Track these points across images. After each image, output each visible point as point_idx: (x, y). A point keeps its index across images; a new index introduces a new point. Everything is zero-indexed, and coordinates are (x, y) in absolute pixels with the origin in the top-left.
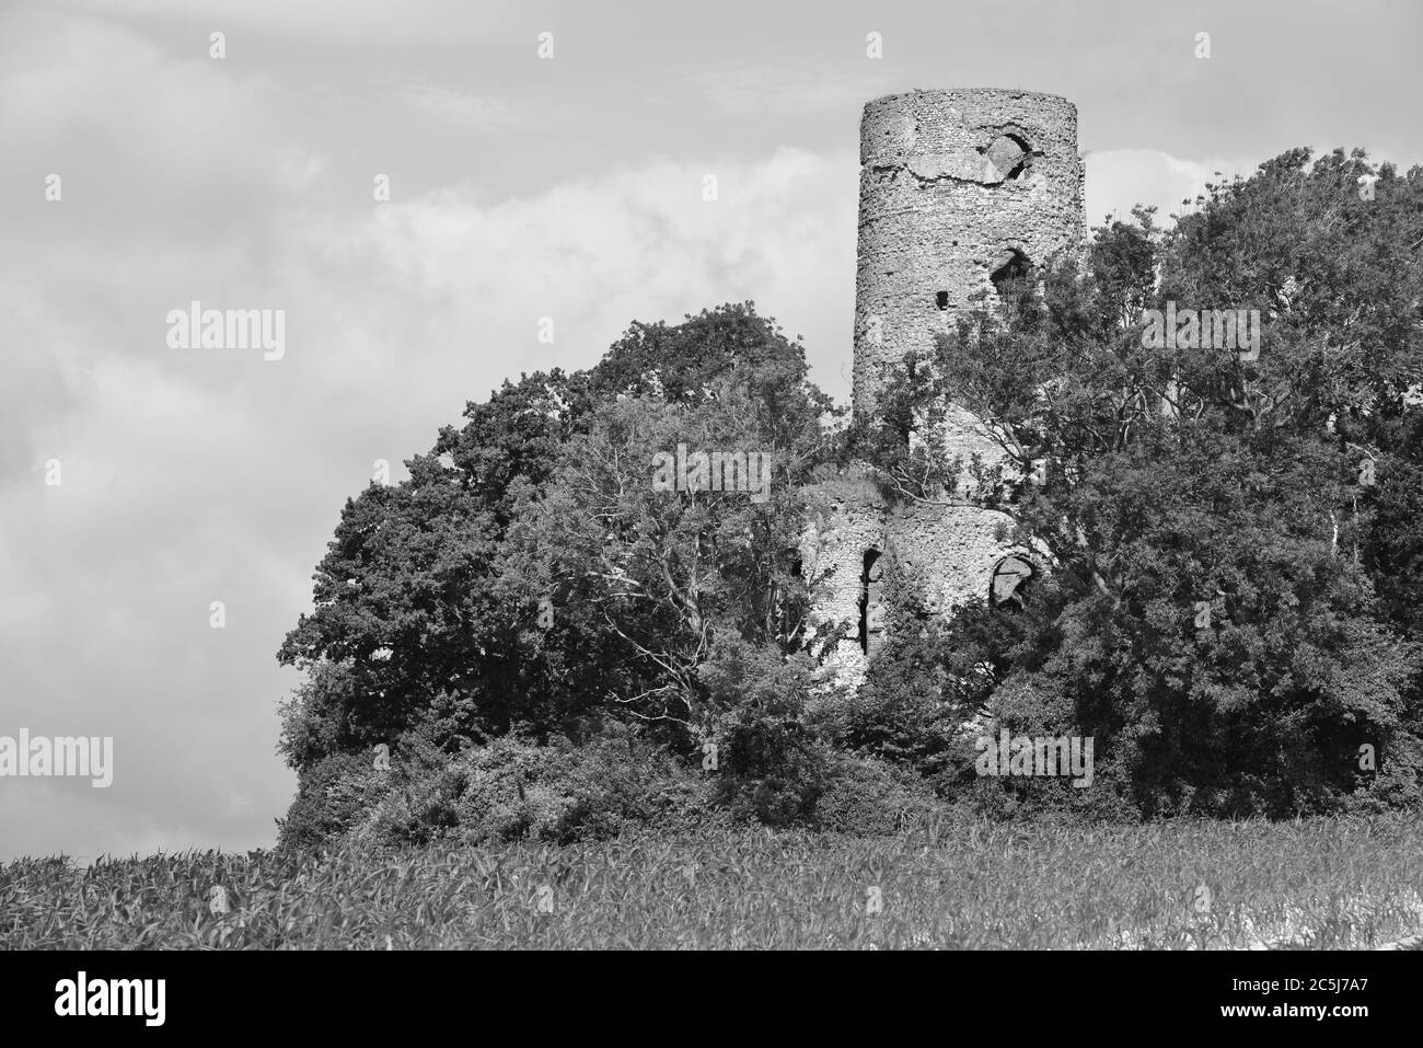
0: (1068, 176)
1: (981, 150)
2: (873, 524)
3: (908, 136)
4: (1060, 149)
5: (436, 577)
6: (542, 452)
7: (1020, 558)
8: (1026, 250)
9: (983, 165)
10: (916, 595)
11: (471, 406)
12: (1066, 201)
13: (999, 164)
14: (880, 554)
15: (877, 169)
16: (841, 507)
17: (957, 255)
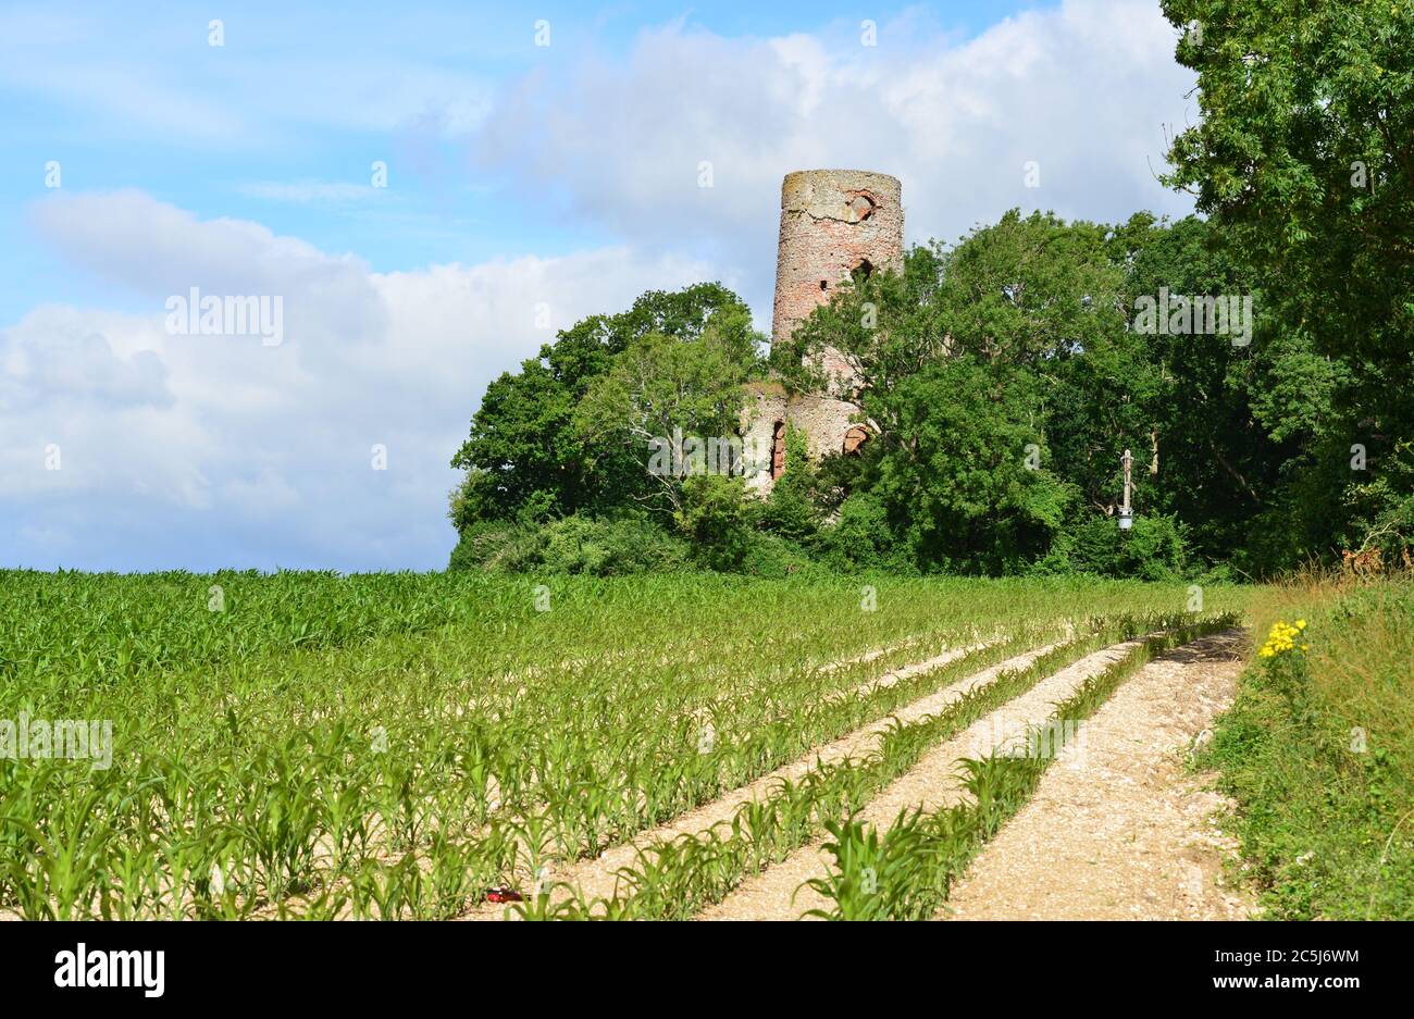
0: (895, 220)
1: (848, 204)
2: (780, 407)
3: (808, 194)
4: (892, 205)
5: (539, 425)
6: (597, 359)
7: (860, 429)
8: (870, 260)
9: (849, 212)
10: (802, 447)
11: (561, 332)
12: (894, 233)
13: (858, 212)
14: (783, 424)
15: (790, 211)
16: (762, 397)
17: (832, 261)
